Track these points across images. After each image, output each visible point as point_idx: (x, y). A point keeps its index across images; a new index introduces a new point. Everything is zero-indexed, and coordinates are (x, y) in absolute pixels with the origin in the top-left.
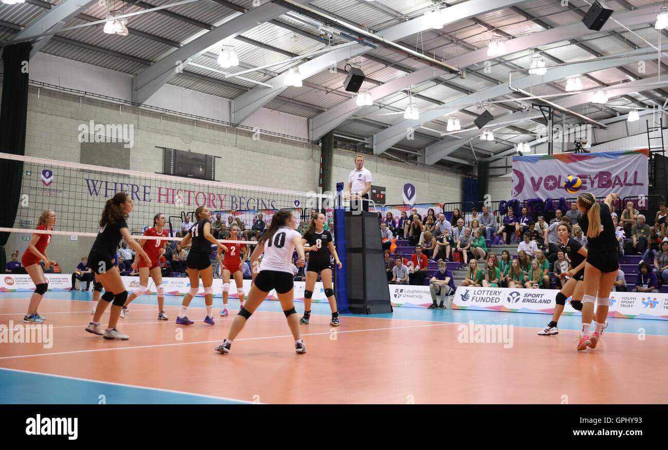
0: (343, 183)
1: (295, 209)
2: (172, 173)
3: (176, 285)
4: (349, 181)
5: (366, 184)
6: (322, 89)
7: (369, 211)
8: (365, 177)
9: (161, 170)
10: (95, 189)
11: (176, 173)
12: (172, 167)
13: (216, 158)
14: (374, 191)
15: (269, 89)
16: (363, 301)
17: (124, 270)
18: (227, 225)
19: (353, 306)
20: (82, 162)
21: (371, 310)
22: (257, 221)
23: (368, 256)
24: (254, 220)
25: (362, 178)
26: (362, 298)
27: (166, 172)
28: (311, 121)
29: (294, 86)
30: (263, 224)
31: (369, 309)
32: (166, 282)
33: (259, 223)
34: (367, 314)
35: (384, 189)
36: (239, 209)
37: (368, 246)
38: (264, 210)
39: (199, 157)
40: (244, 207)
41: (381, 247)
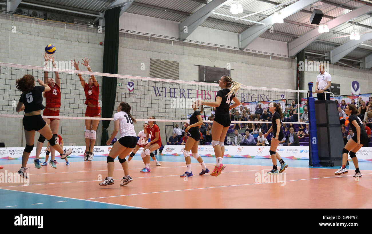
0: (312, 83)
1: (282, 100)
2: (204, 81)
3: (209, 150)
4: (317, 81)
5: (327, 82)
6: (297, 23)
7: (330, 100)
8: (327, 78)
9: (197, 79)
10: (159, 92)
11: (207, 81)
12: (204, 77)
13: (231, 70)
14: (333, 87)
15: (263, 26)
16: (329, 158)
17: (177, 142)
18: (239, 111)
19: (323, 161)
20: (151, 76)
21: (334, 164)
22: (258, 108)
23: (330, 129)
24: (256, 108)
25: (325, 78)
26: (328, 156)
27: (201, 80)
28: (290, 44)
29: (278, 23)
30: (261, 110)
31: (333, 163)
32: (203, 149)
33: (259, 109)
34: (332, 166)
35: (339, 85)
36: (245, 101)
37: (331, 122)
38: (262, 101)
39: (220, 70)
40: (249, 100)
41: (339, 123)
